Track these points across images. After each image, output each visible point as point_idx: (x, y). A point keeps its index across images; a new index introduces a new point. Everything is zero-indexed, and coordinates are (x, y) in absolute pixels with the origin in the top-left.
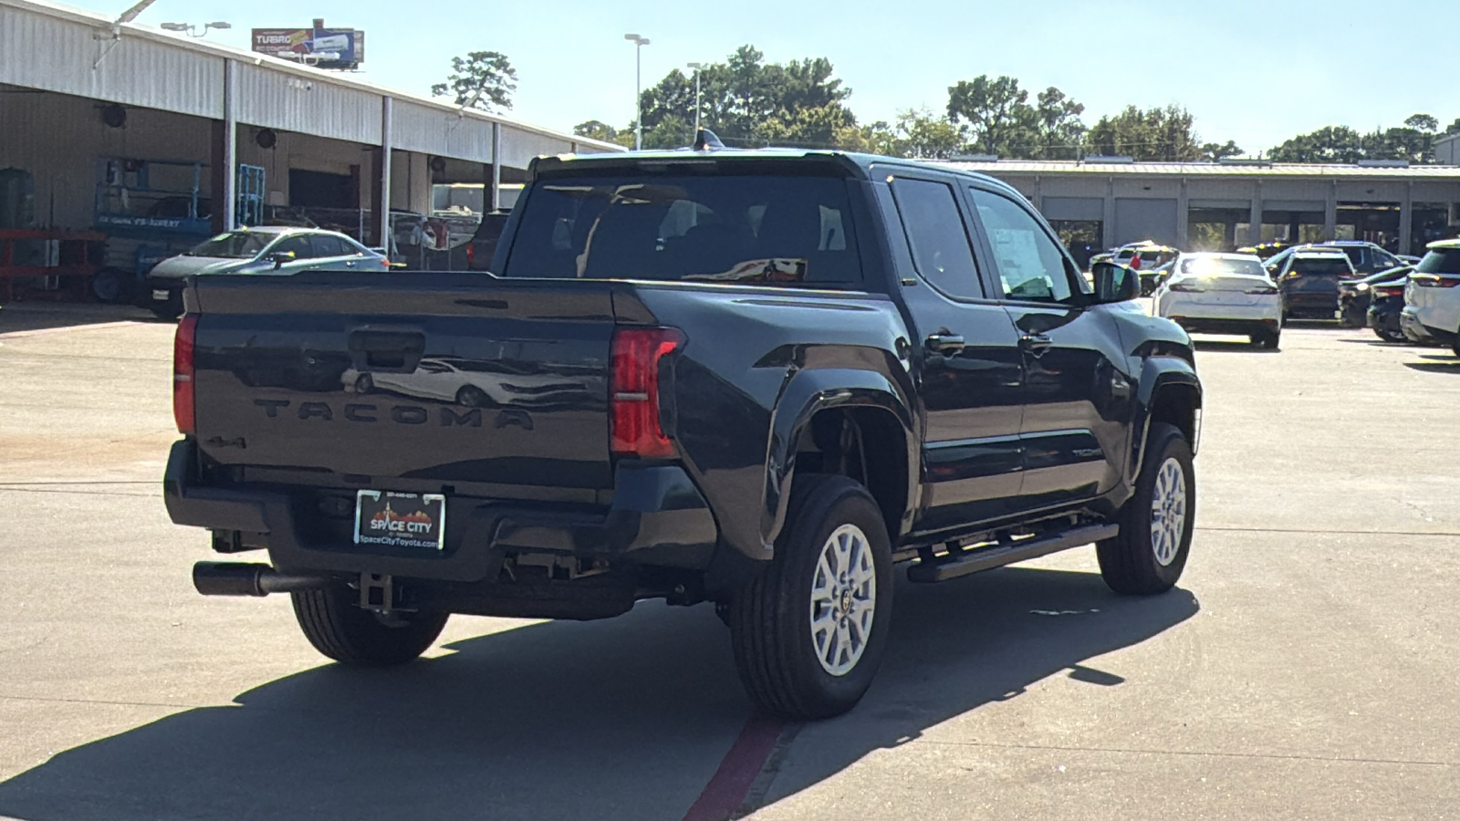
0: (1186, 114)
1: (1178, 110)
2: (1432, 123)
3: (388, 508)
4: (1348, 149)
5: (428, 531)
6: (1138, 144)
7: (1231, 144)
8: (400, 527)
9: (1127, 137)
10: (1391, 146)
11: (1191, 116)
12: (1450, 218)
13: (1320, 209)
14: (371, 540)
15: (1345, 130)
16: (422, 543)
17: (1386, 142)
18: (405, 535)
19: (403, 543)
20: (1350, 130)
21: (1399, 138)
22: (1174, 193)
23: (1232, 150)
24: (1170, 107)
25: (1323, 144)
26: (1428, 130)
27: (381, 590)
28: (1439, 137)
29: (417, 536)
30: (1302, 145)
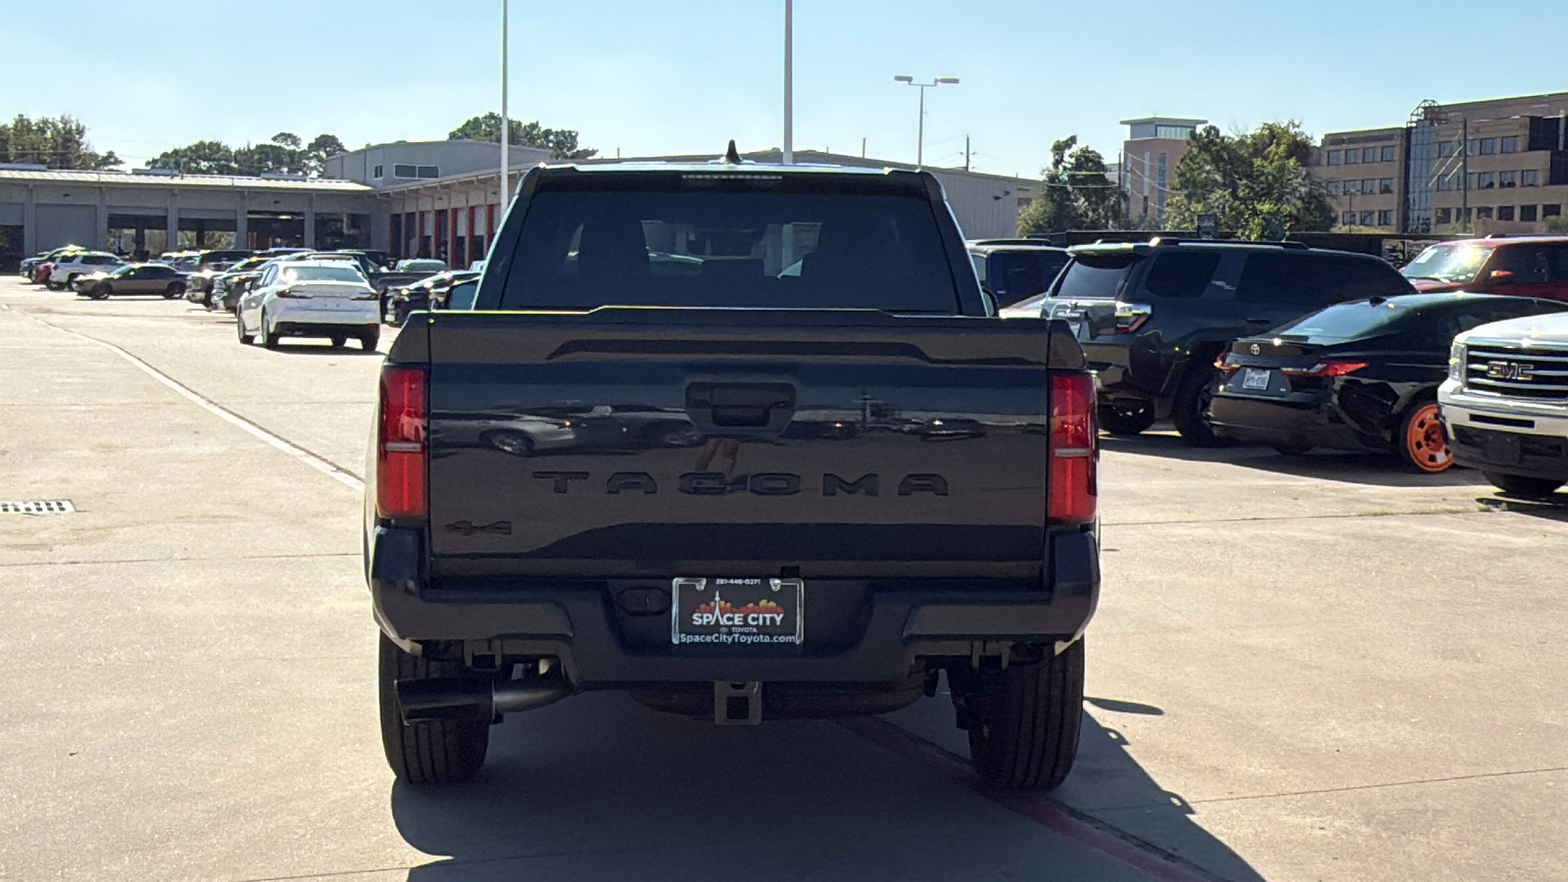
0: (79, 125)
1: (70, 121)
2: (295, 141)
3: (717, 598)
4: (223, 162)
5: (778, 623)
6: (31, 151)
7: (111, 154)
8: (738, 619)
9: (21, 145)
10: (260, 161)
11: (84, 128)
12: (345, 226)
13: (231, 217)
14: (697, 639)
15: (218, 145)
16: (771, 638)
17: (256, 157)
18: (747, 630)
19: (743, 639)
20: (223, 144)
21: (267, 154)
22: (94, 200)
23: (112, 160)
24: (62, 118)
25: (200, 157)
26: (292, 147)
27: (745, 700)
28: (301, 153)
29: (762, 630)
30: (178, 157)
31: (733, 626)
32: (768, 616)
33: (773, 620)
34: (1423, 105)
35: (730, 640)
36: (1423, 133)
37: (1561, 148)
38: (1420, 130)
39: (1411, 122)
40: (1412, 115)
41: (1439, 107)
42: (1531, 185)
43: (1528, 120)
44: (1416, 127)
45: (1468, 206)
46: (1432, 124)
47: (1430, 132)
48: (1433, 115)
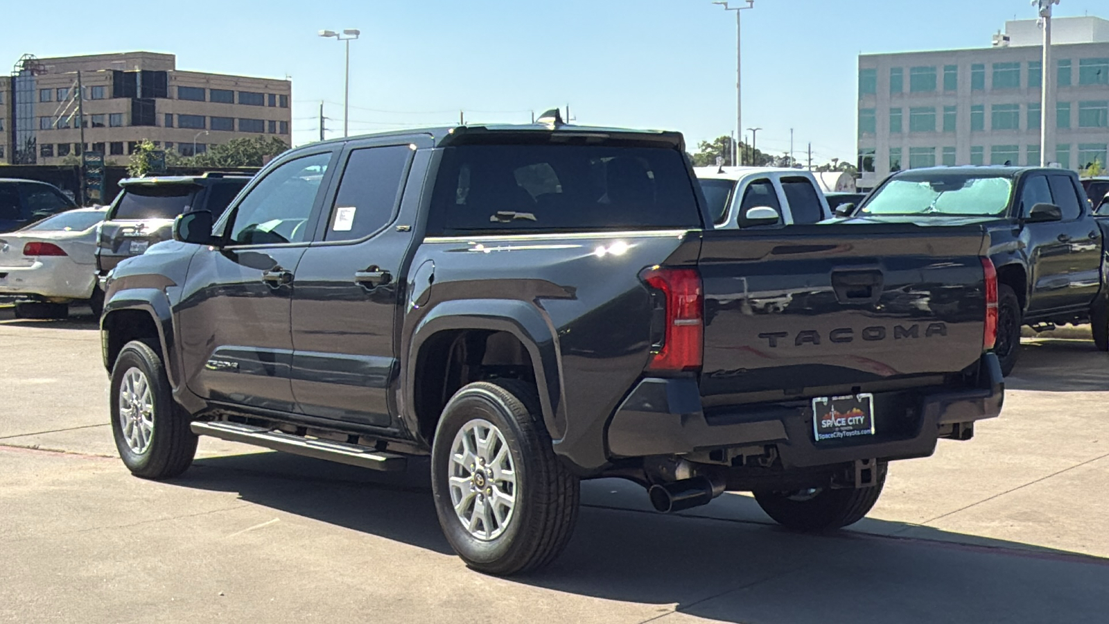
8: (843, 422)
16: (860, 432)
19: (848, 434)
31: (842, 426)
32: (857, 418)
33: (859, 420)
34: (24, 58)
35: (842, 435)
36: (25, 81)
37: (139, 96)
38: (23, 78)
39: (15, 72)
40: (15, 66)
41: (37, 60)
42: (117, 126)
43: (111, 73)
44: (19, 76)
45: (85, 141)
46: (32, 74)
47: (31, 81)
48: (32, 66)
